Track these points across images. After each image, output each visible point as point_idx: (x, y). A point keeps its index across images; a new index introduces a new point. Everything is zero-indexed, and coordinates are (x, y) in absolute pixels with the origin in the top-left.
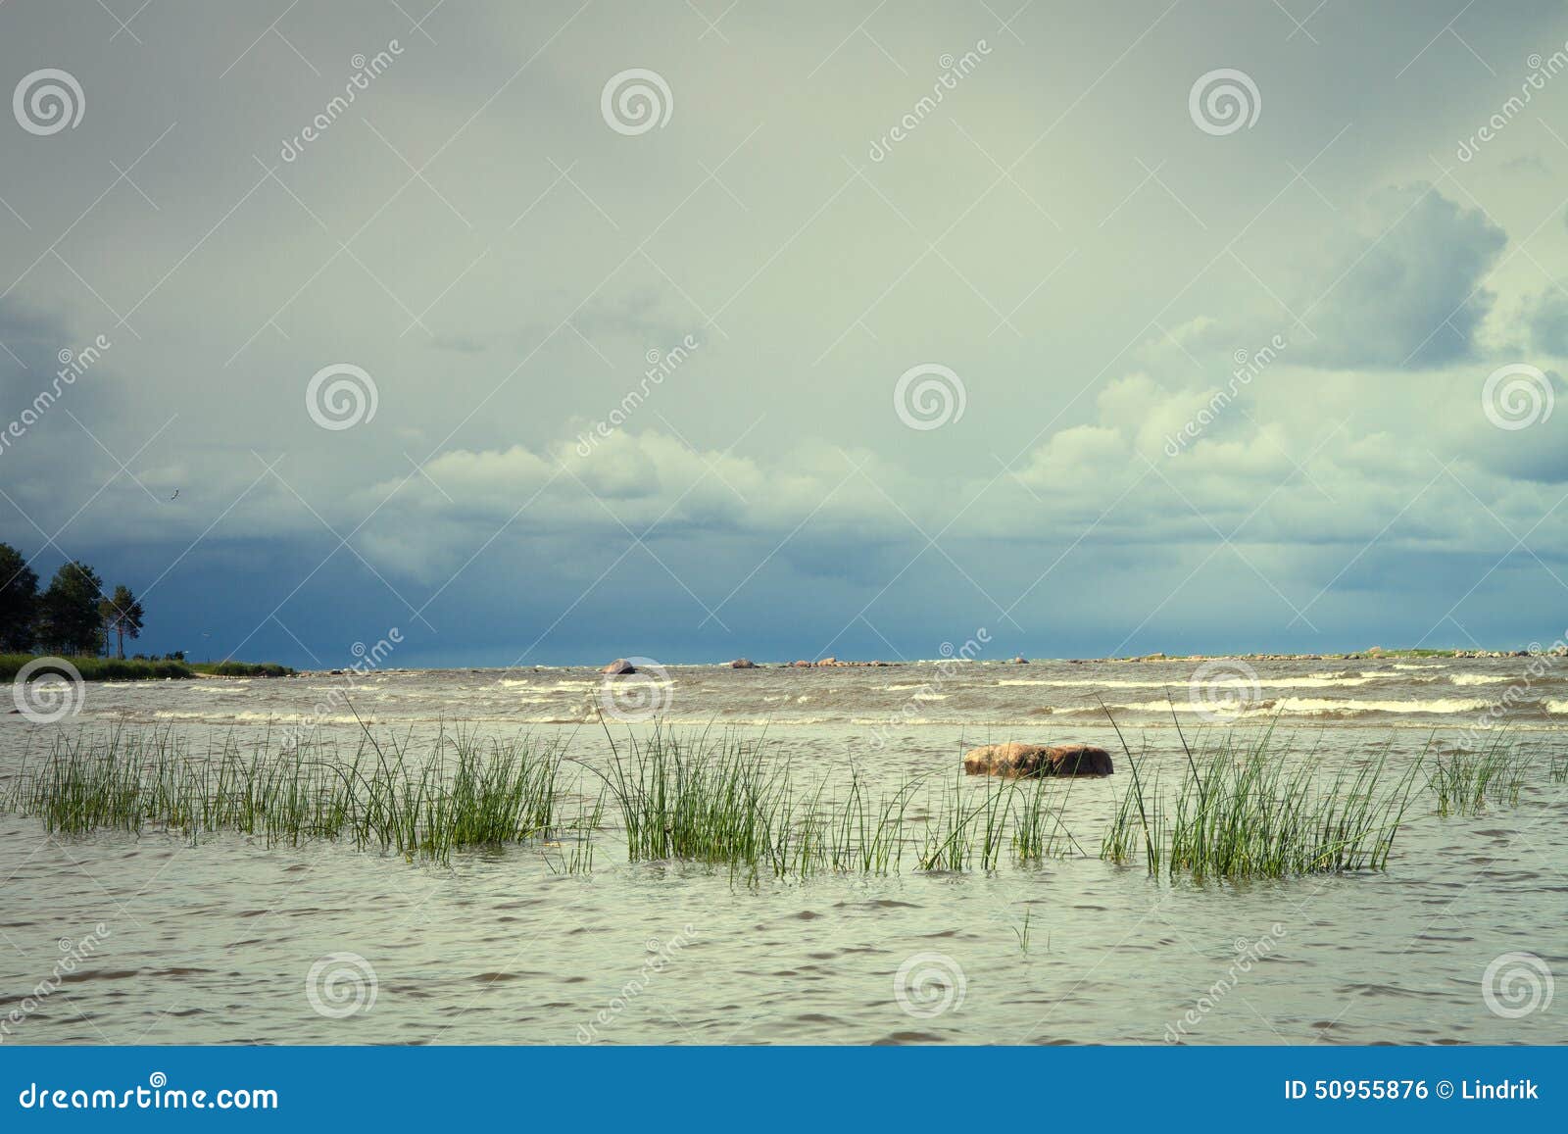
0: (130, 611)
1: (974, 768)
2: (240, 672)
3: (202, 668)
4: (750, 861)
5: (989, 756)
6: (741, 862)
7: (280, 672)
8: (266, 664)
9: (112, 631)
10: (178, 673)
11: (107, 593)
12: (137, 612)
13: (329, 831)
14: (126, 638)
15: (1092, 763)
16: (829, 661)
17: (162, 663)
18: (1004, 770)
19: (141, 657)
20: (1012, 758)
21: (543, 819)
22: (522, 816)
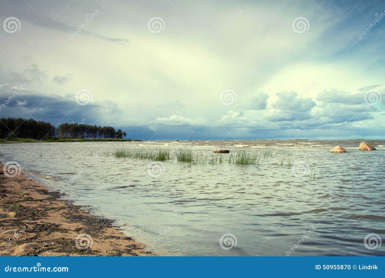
0: (125, 134)
1: (215, 152)
2: (137, 141)
3: (133, 140)
4: (190, 162)
5: (216, 151)
6: (189, 162)
7: (141, 141)
8: (140, 140)
9: (123, 136)
10: (130, 141)
11: (123, 132)
12: (126, 134)
13: (145, 158)
14: (125, 137)
15: (227, 152)
16: (199, 140)
17: (128, 140)
18: (218, 152)
19: (126, 139)
20: (219, 151)
21: (168, 157)
22: (166, 157)
